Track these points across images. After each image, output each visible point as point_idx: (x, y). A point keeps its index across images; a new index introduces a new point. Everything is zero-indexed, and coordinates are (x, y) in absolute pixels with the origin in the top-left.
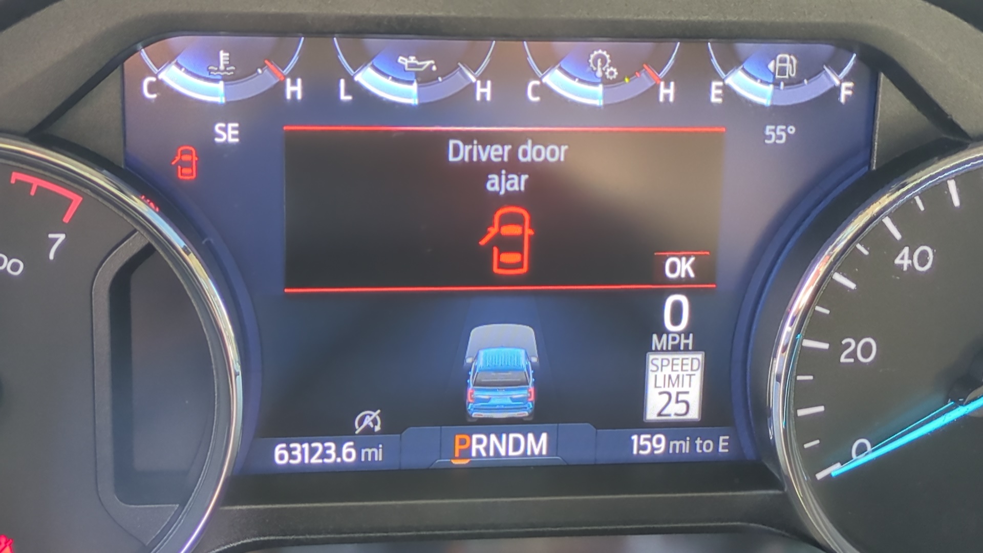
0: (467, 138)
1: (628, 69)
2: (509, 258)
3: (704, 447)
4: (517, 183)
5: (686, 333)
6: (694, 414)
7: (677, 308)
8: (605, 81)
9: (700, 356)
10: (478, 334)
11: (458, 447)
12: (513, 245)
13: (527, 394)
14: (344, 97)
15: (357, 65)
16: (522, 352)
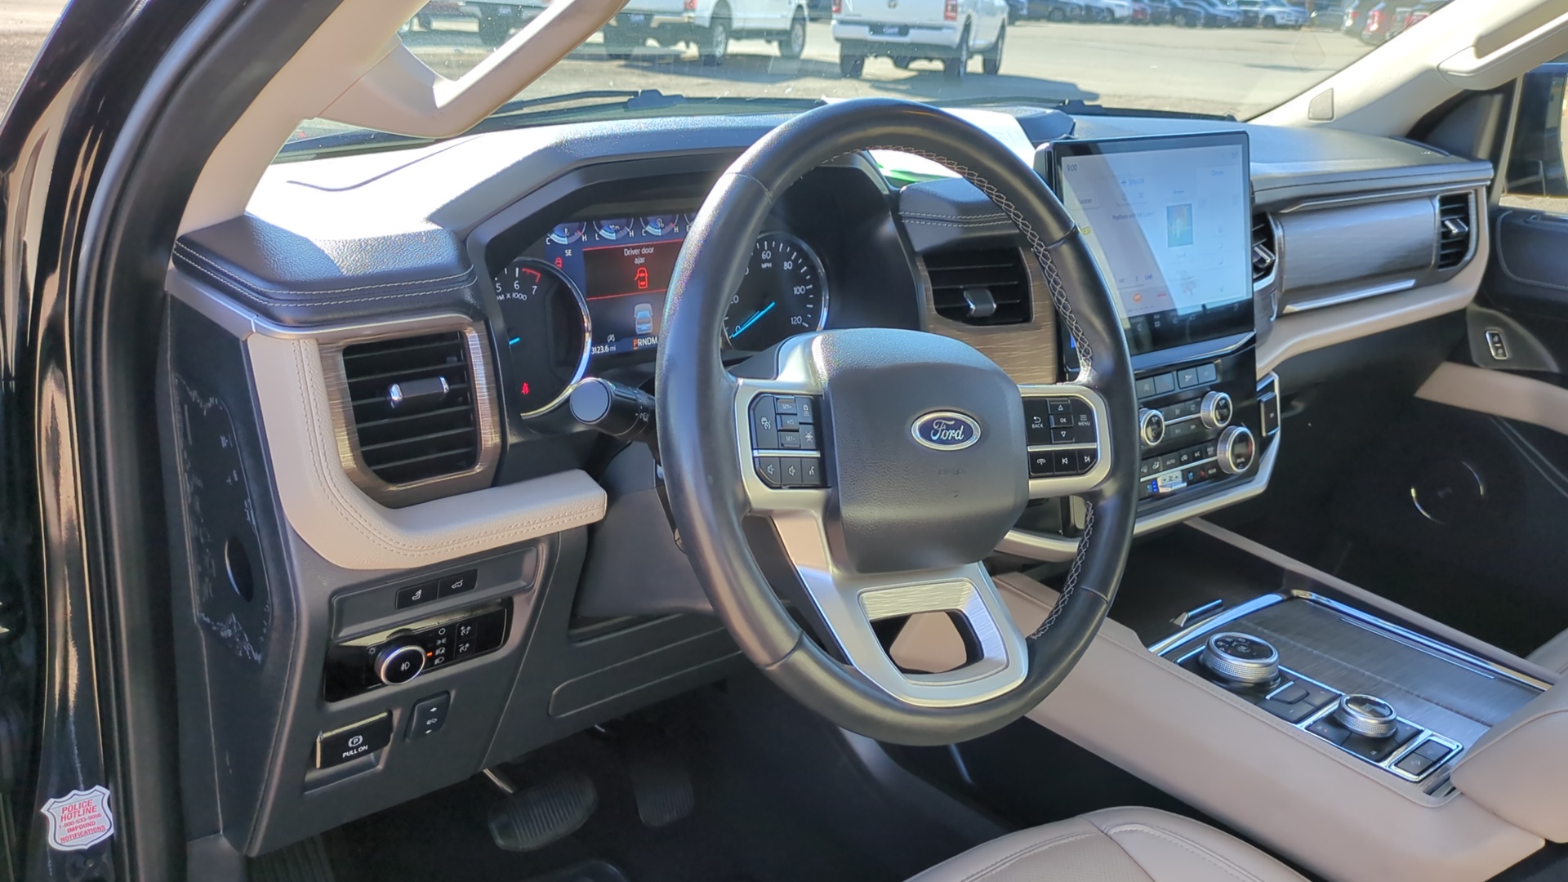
0: (628, 248)
1: (666, 224)
2: (643, 283)
4: (642, 260)
8: (661, 228)
10: (637, 307)
11: (635, 344)
12: (643, 279)
13: (651, 324)
14: (597, 239)
15: (600, 228)
16: (648, 313)
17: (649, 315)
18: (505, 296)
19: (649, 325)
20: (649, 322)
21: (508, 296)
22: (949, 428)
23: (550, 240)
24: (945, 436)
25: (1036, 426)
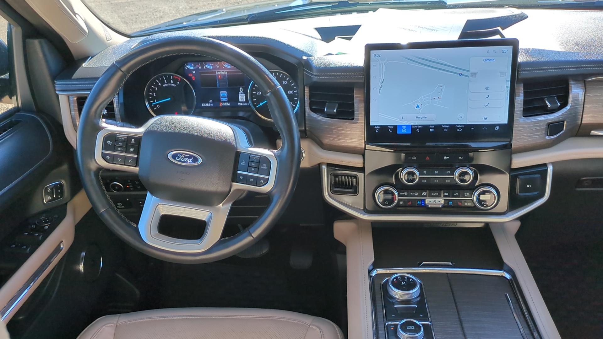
0: (217, 72)
3: (246, 104)
5: (243, 92)
6: (245, 101)
7: (241, 89)
9: (244, 94)
10: (221, 92)
11: (220, 104)
13: (227, 98)
14: (205, 68)
15: (206, 65)
16: (225, 94)
17: (226, 95)
18: (168, 85)
19: (226, 99)
20: (226, 98)
21: (169, 84)
22: (185, 157)
23: (187, 68)
24: (183, 159)
25: (243, 164)
